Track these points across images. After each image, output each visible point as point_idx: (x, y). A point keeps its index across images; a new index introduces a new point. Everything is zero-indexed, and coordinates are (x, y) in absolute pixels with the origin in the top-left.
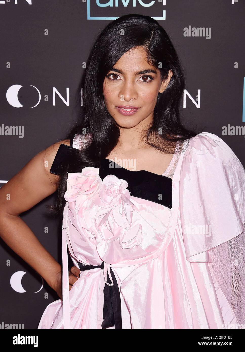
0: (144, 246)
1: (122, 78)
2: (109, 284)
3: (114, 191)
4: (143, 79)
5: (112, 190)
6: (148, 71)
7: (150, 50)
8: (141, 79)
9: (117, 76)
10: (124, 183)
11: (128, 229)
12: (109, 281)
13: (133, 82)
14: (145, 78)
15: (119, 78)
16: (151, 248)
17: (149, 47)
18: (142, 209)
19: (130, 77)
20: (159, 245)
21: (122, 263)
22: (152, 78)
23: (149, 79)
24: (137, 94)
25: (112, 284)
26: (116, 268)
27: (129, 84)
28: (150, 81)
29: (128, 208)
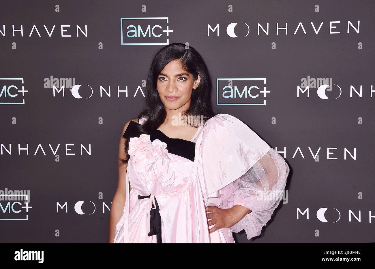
0: (176, 185)
1: (168, 79)
2: (153, 208)
3: (159, 149)
4: (180, 79)
5: (157, 149)
6: (183, 74)
7: (184, 62)
8: (179, 80)
9: (165, 78)
10: (165, 145)
11: (166, 173)
12: (153, 206)
13: (174, 81)
14: (181, 79)
15: (165, 80)
16: (180, 186)
17: (183, 60)
18: (175, 161)
19: (172, 78)
20: (185, 184)
21: (163, 195)
22: (186, 79)
23: (184, 79)
24: (177, 89)
25: (155, 208)
26: (158, 198)
27: (172, 83)
28: (185, 81)
29: (166, 160)
